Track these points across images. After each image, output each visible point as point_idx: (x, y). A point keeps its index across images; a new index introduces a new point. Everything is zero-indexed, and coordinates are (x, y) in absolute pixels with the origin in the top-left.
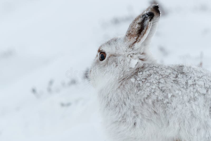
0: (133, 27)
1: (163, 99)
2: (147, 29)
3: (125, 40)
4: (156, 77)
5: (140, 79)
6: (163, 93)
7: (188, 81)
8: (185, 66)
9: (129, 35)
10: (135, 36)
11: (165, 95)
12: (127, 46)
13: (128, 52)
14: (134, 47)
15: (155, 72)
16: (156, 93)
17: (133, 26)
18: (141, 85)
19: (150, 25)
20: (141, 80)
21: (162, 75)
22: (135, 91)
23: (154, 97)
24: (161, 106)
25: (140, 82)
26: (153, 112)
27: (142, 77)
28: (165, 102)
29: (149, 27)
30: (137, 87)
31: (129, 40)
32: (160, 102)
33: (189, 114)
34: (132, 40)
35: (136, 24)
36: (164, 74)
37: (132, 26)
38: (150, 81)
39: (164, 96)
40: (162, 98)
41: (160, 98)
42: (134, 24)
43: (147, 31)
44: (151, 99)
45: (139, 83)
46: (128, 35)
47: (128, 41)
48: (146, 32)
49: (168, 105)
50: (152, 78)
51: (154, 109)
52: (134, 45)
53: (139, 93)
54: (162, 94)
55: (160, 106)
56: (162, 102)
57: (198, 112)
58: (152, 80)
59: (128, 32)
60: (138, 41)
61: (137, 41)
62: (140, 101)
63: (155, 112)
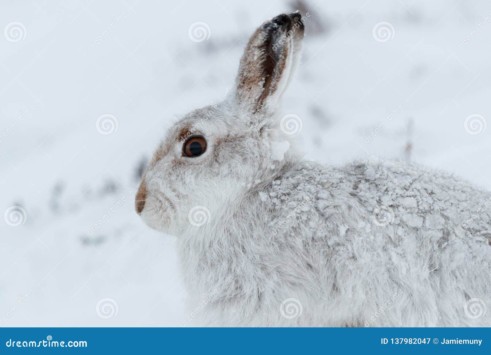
0: (248, 61)
1: (326, 236)
2: (285, 56)
3: (239, 97)
4: (310, 189)
5: (277, 196)
6: (326, 223)
7: (382, 199)
8: (368, 164)
9: (244, 83)
10: (259, 81)
11: (332, 226)
12: (249, 111)
13: (257, 124)
14: (266, 107)
15: (307, 178)
16: (312, 224)
17: (248, 58)
18: (276, 207)
19: (291, 46)
20: (279, 196)
21: (322, 184)
22: (266, 219)
23: (307, 232)
24: (322, 250)
25: (275, 200)
26: (305, 265)
27: (281, 191)
28: (330, 243)
29: (289, 51)
30: (271, 211)
31: (248, 94)
32: (320, 243)
33: (383, 274)
34: (255, 91)
35: (253, 49)
36: (328, 181)
37: (245, 59)
38: (296, 197)
39: (329, 229)
40: (323, 235)
41: (319, 234)
42: (250, 51)
43: (287, 60)
44: (300, 236)
45: (274, 204)
46: (242, 84)
47: (248, 96)
48: (284, 64)
49: (337, 249)
50: (300, 190)
51: (307, 259)
52: (264, 103)
53: (272, 223)
54: (324, 225)
55: (319, 251)
56: (323, 243)
57: (404, 271)
58: (302, 194)
59: (240, 77)
60: (272, 92)
61: (270, 92)
62: (275, 242)
63: (309, 266)
